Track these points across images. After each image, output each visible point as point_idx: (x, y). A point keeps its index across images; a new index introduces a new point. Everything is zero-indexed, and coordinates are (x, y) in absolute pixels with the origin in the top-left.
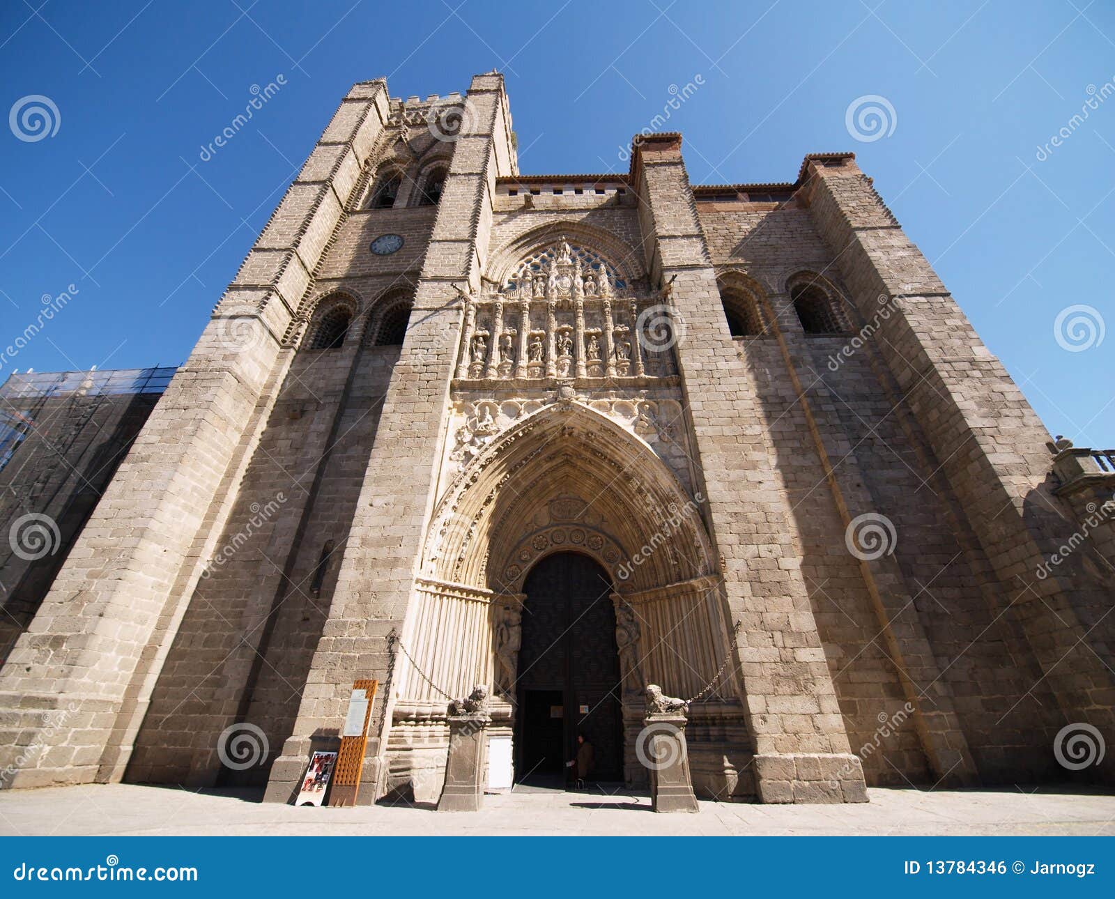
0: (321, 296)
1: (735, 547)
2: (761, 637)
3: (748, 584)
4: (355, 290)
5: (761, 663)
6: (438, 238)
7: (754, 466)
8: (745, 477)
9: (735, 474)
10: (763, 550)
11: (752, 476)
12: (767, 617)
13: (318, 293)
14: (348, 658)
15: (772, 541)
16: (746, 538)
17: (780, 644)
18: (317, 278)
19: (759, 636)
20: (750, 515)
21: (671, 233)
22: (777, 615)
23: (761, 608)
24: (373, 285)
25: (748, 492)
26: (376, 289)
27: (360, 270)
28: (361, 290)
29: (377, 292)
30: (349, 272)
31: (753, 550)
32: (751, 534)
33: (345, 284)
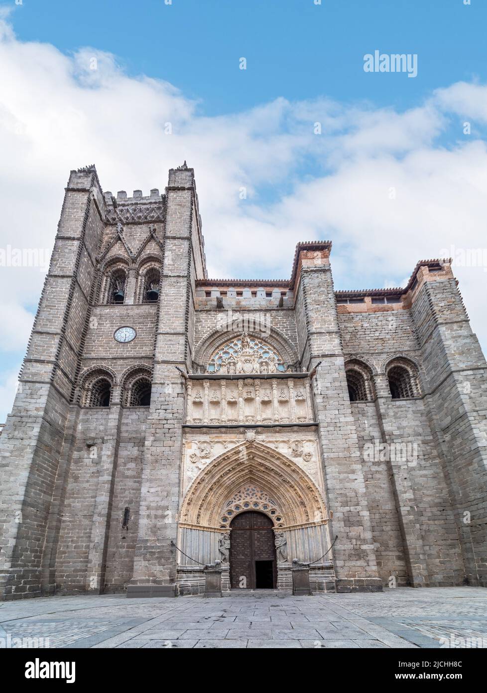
0: (88, 370)
1: (339, 508)
3: (342, 522)
4: (110, 367)
5: (344, 550)
6: (162, 331)
7: (353, 472)
8: (348, 477)
9: (343, 476)
10: (352, 509)
11: (352, 476)
12: (350, 534)
13: (85, 369)
15: (358, 505)
16: (345, 504)
17: (355, 543)
18: (82, 357)
19: (345, 541)
20: (348, 494)
21: (318, 330)
22: (354, 533)
23: (347, 531)
24: (122, 365)
25: (348, 484)
26: (124, 368)
27: (110, 354)
28: (114, 368)
29: (125, 370)
30: (103, 354)
31: (347, 508)
32: (347, 502)
33: (102, 363)
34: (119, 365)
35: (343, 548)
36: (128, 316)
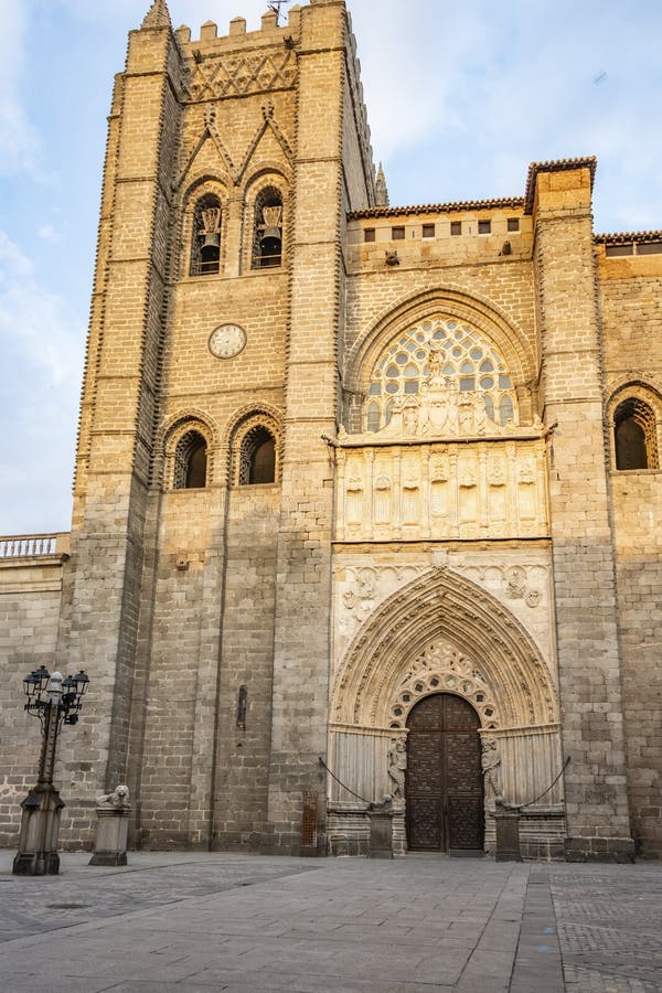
0: (170, 420)
1: (575, 704)
2: (582, 768)
3: (580, 732)
4: (206, 411)
5: (580, 784)
6: (295, 360)
7: (602, 636)
8: (594, 646)
9: (585, 643)
10: (596, 707)
11: (599, 645)
12: (590, 755)
14: (293, 776)
15: (606, 700)
16: (585, 697)
17: (596, 773)
18: (161, 395)
20: (591, 679)
21: (562, 347)
22: (596, 753)
23: (587, 749)
24: (225, 406)
25: (593, 659)
26: (229, 411)
27: (205, 383)
28: (212, 413)
29: (231, 415)
30: (193, 387)
31: (588, 706)
32: (588, 694)
33: (192, 404)
34: (221, 406)
35: (578, 782)
36: (231, 302)
